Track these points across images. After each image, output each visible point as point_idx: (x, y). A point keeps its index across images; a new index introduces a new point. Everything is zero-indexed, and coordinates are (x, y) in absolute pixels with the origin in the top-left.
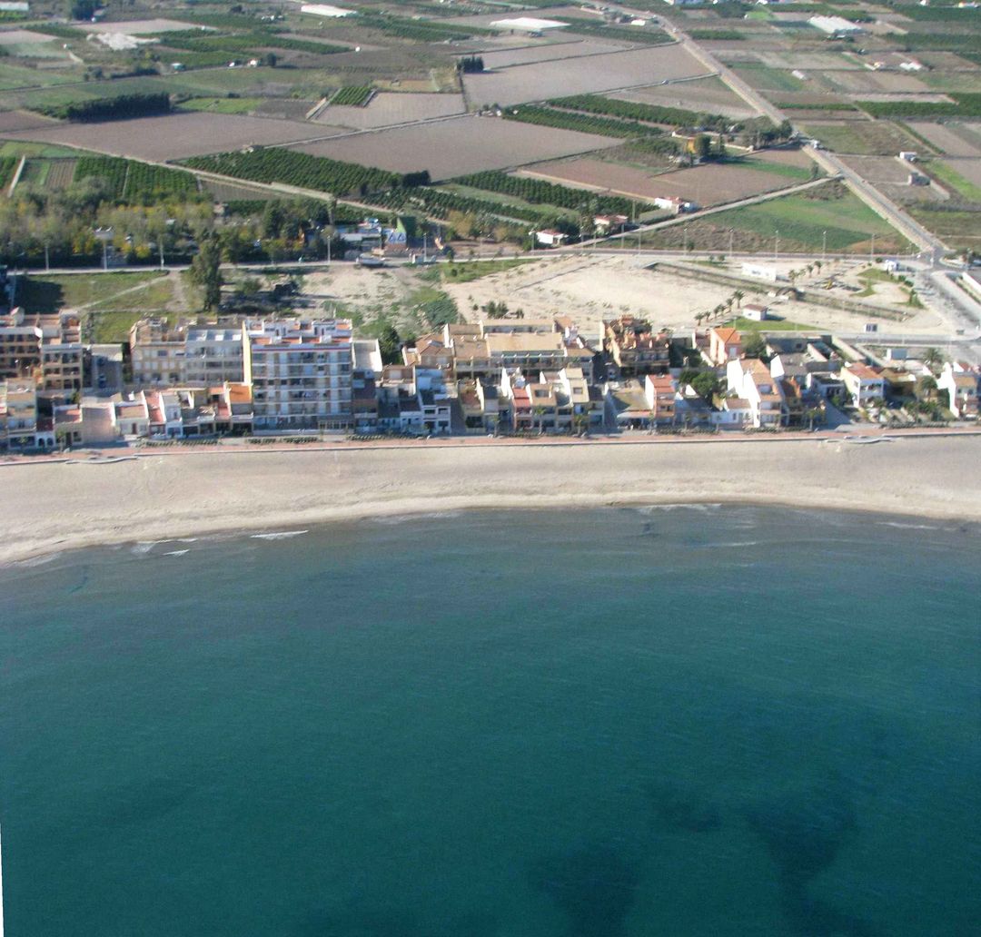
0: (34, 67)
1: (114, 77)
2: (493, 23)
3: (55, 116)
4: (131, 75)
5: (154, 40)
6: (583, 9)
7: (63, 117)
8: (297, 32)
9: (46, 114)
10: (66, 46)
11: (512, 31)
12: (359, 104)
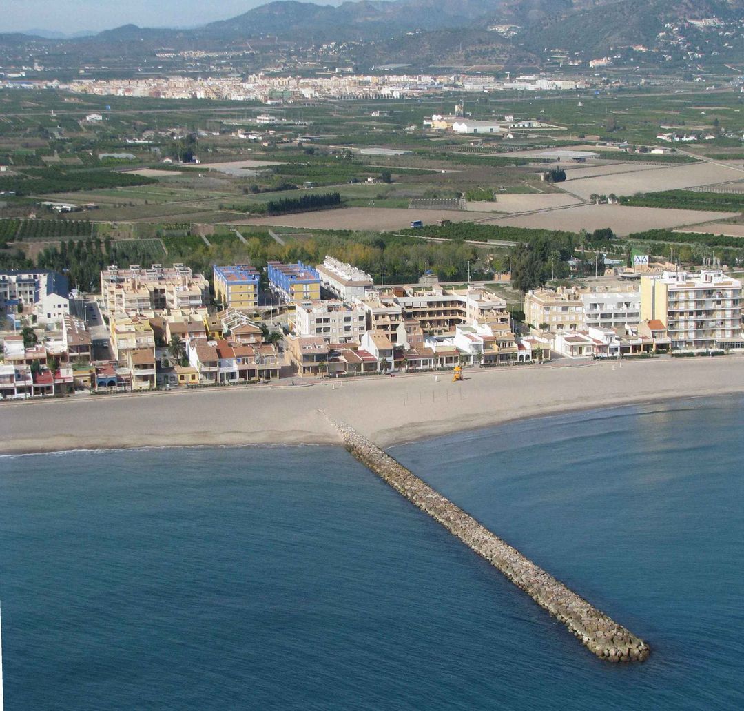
0: (193, 187)
3: (253, 212)
5: (269, 170)
6: (597, 146)
7: (262, 212)
8: (378, 164)
9: (244, 211)
10: (200, 175)
11: (559, 159)
12: (493, 200)
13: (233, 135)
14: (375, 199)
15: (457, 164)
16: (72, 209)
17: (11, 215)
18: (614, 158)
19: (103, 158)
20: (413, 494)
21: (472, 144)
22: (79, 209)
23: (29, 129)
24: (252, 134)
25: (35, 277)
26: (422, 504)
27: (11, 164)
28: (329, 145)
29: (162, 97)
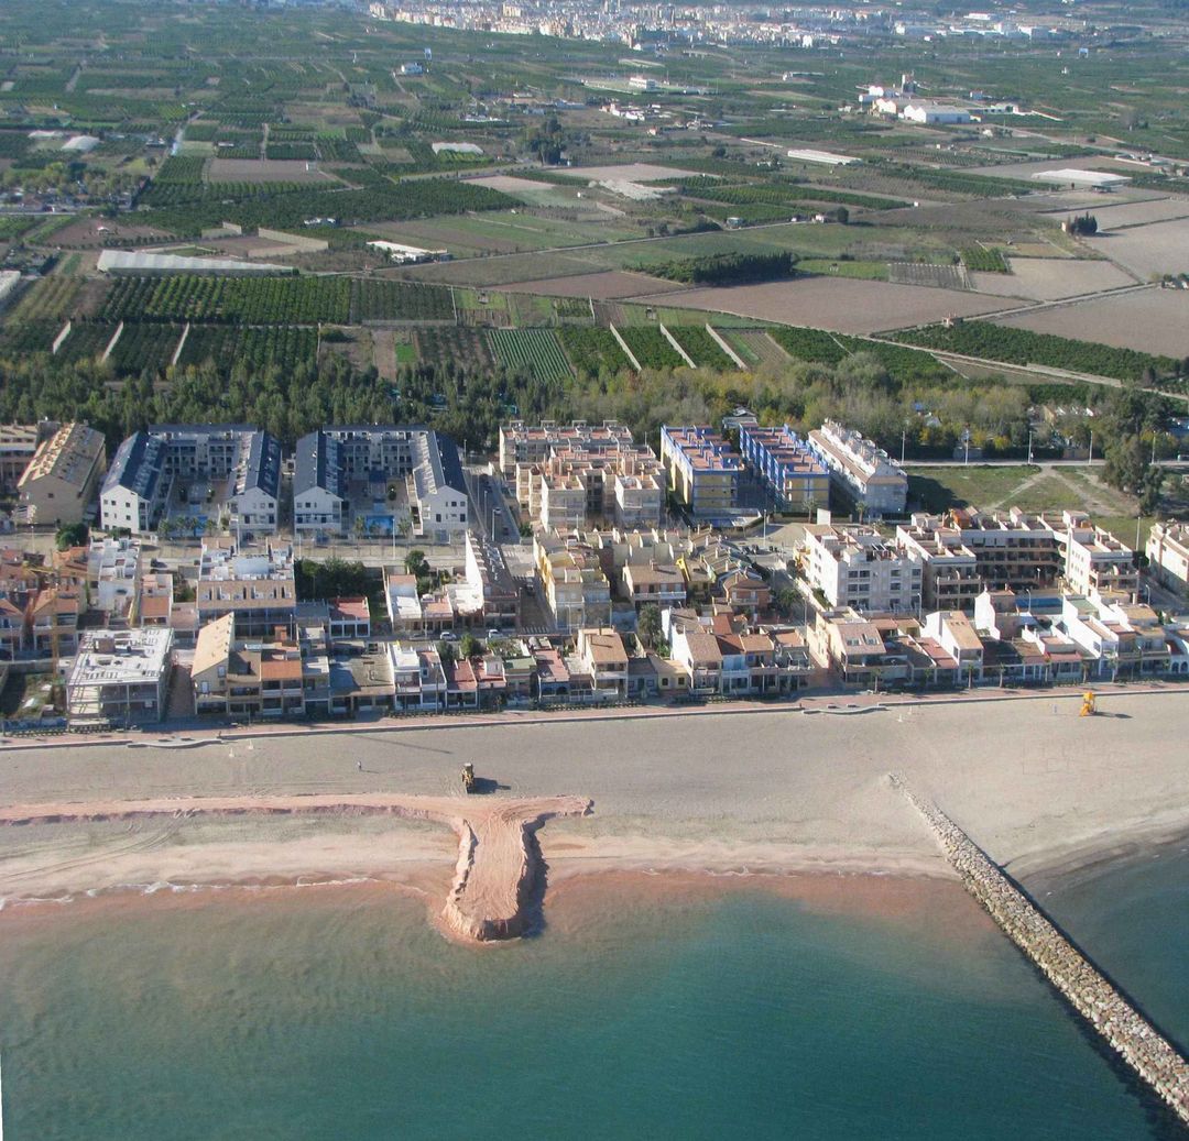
0: (574, 219)
1: (678, 232)
2: (1035, 175)
3: (671, 278)
4: (694, 231)
5: (672, 189)
6: (1117, 159)
7: (684, 280)
8: (820, 182)
9: (658, 276)
10: (579, 195)
11: (1073, 185)
12: (1005, 271)
13: (604, 109)
14: (837, 259)
15: (930, 188)
16: (417, 258)
17: (337, 267)
18: (1151, 187)
19: (440, 151)
20: (1105, 1020)
21: (938, 146)
22: (427, 259)
23: (329, 85)
24: (630, 111)
25: (408, 436)
26: (1127, 1049)
27: (319, 158)
28: (740, 136)
29: (493, 30)
